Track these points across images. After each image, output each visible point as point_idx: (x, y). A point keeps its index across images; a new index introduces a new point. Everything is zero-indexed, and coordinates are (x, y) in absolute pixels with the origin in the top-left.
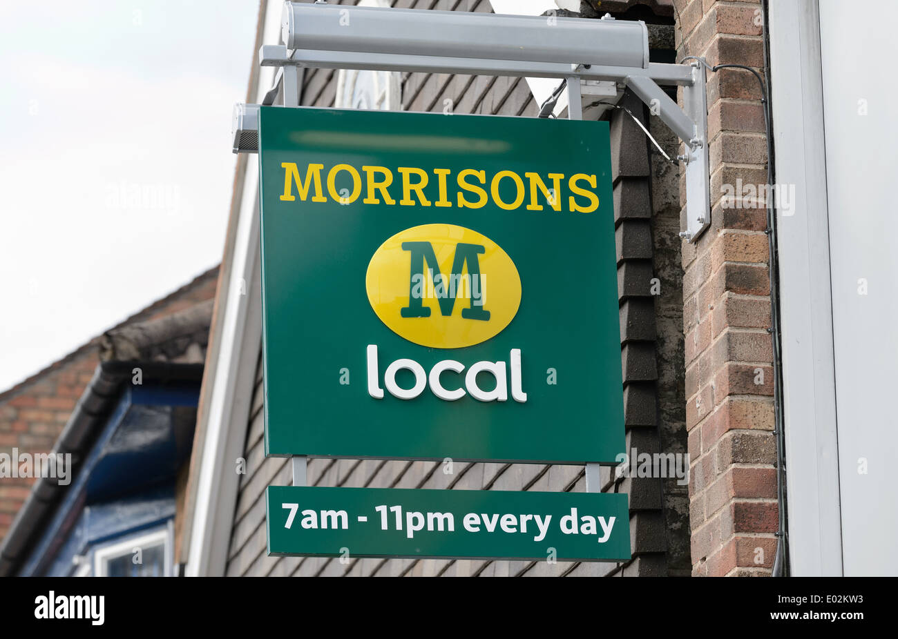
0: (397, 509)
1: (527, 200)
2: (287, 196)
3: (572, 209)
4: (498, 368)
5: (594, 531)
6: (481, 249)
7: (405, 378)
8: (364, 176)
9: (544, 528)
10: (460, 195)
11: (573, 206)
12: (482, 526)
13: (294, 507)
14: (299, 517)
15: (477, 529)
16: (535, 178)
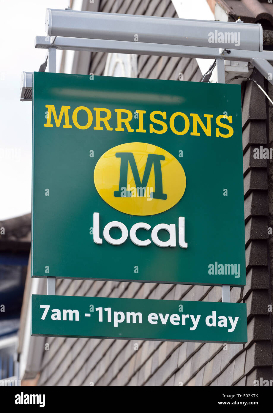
0: (109, 310)
1: (191, 130)
2: (48, 125)
3: (217, 136)
4: (171, 228)
5: (225, 325)
6: (163, 158)
7: (115, 232)
8: (94, 113)
9: (196, 323)
10: (151, 126)
11: (218, 134)
12: (159, 320)
13: (47, 307)
14: (50, 313)
15: (156, 323)
16: (196, 117)
